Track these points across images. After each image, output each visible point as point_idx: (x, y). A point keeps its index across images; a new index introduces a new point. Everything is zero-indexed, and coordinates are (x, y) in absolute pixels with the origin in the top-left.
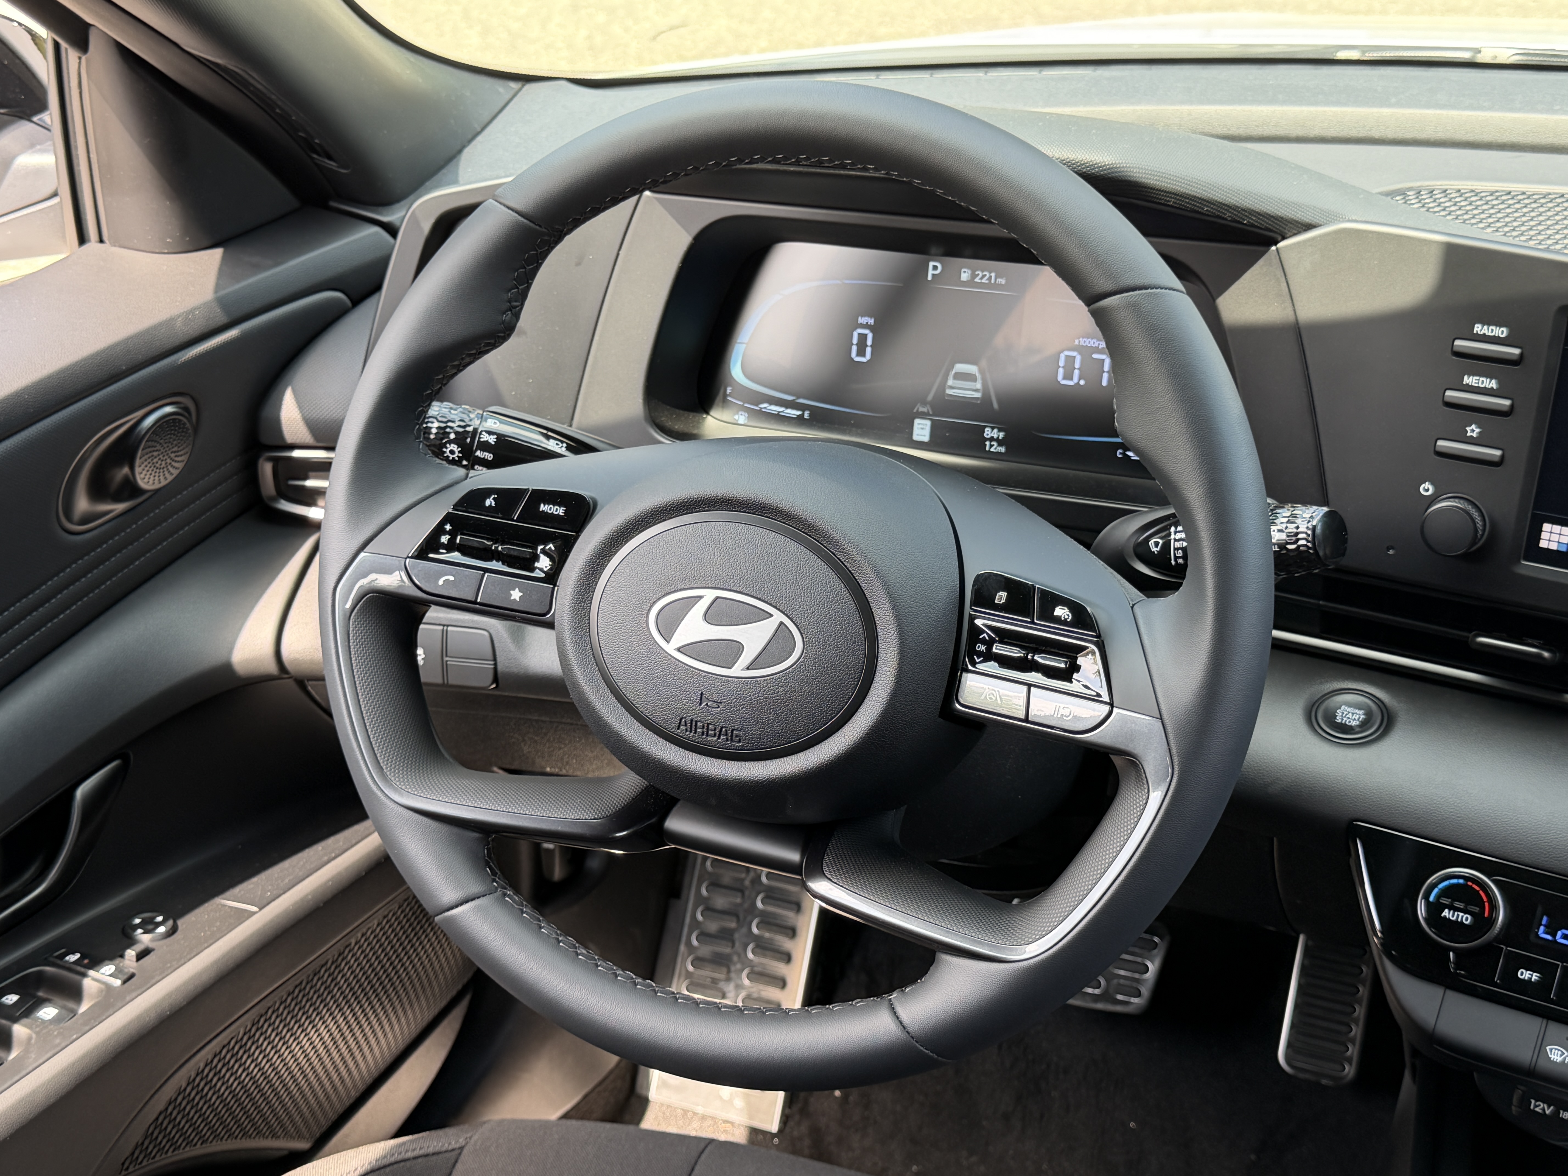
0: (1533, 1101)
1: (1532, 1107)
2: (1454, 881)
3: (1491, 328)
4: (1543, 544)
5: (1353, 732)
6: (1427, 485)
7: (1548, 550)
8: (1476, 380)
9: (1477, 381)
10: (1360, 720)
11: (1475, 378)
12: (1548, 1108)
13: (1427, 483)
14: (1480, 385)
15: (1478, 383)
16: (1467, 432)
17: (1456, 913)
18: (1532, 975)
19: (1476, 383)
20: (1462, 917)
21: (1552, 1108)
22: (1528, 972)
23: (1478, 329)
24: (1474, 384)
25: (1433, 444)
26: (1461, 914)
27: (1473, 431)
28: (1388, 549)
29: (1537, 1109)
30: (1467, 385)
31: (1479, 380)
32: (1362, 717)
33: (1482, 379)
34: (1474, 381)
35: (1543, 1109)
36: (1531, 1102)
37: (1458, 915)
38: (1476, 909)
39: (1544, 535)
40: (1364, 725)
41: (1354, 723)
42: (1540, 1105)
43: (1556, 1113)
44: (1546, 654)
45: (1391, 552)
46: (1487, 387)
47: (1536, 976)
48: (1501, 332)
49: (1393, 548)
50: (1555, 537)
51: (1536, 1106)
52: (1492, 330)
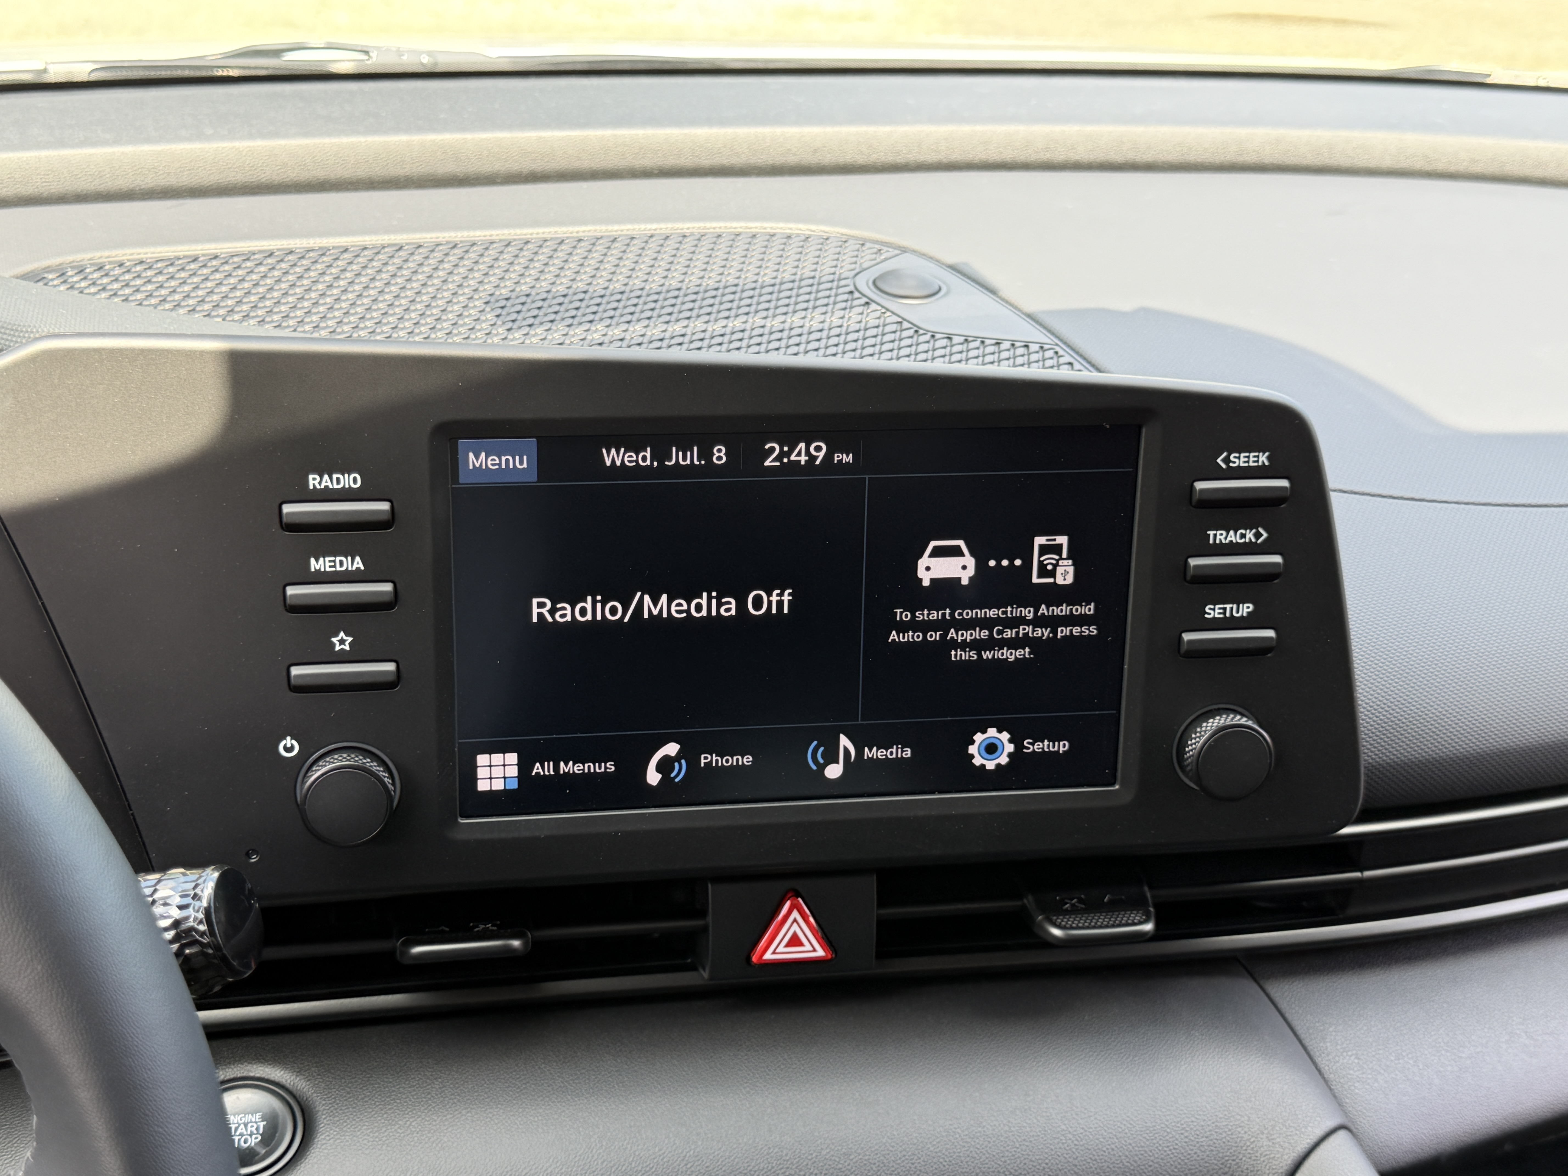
3: (335, 476)
4: (483, 786)
5: (257, 1158)
6: (288, 741)
7: (491, 793)
8: (330, 561)
9: (332, 564)
10: (261, 1131)
11: (327, 559)
13: (289, 738)
14: (339, 569)
15: (335, 566)
16: (334, 645)
19: (330, 567)
23: (314, 481)
24: (328, 569)
25: (285, 673)
27: (342, 642)
28: (248, 856)
30: (318, 572)
31: (334, 561)
32: (262, 1124)
33: (338, 559)
34: (328, 564)
39: (482, 773)
40: (270, 1137)
41: (253, 1141)
44: (516, 943)
45: (254, 859)
46: (350, 568)
48: (351, 481)
49: (255, 852)
50: (498, 772)
52: (338, 480)
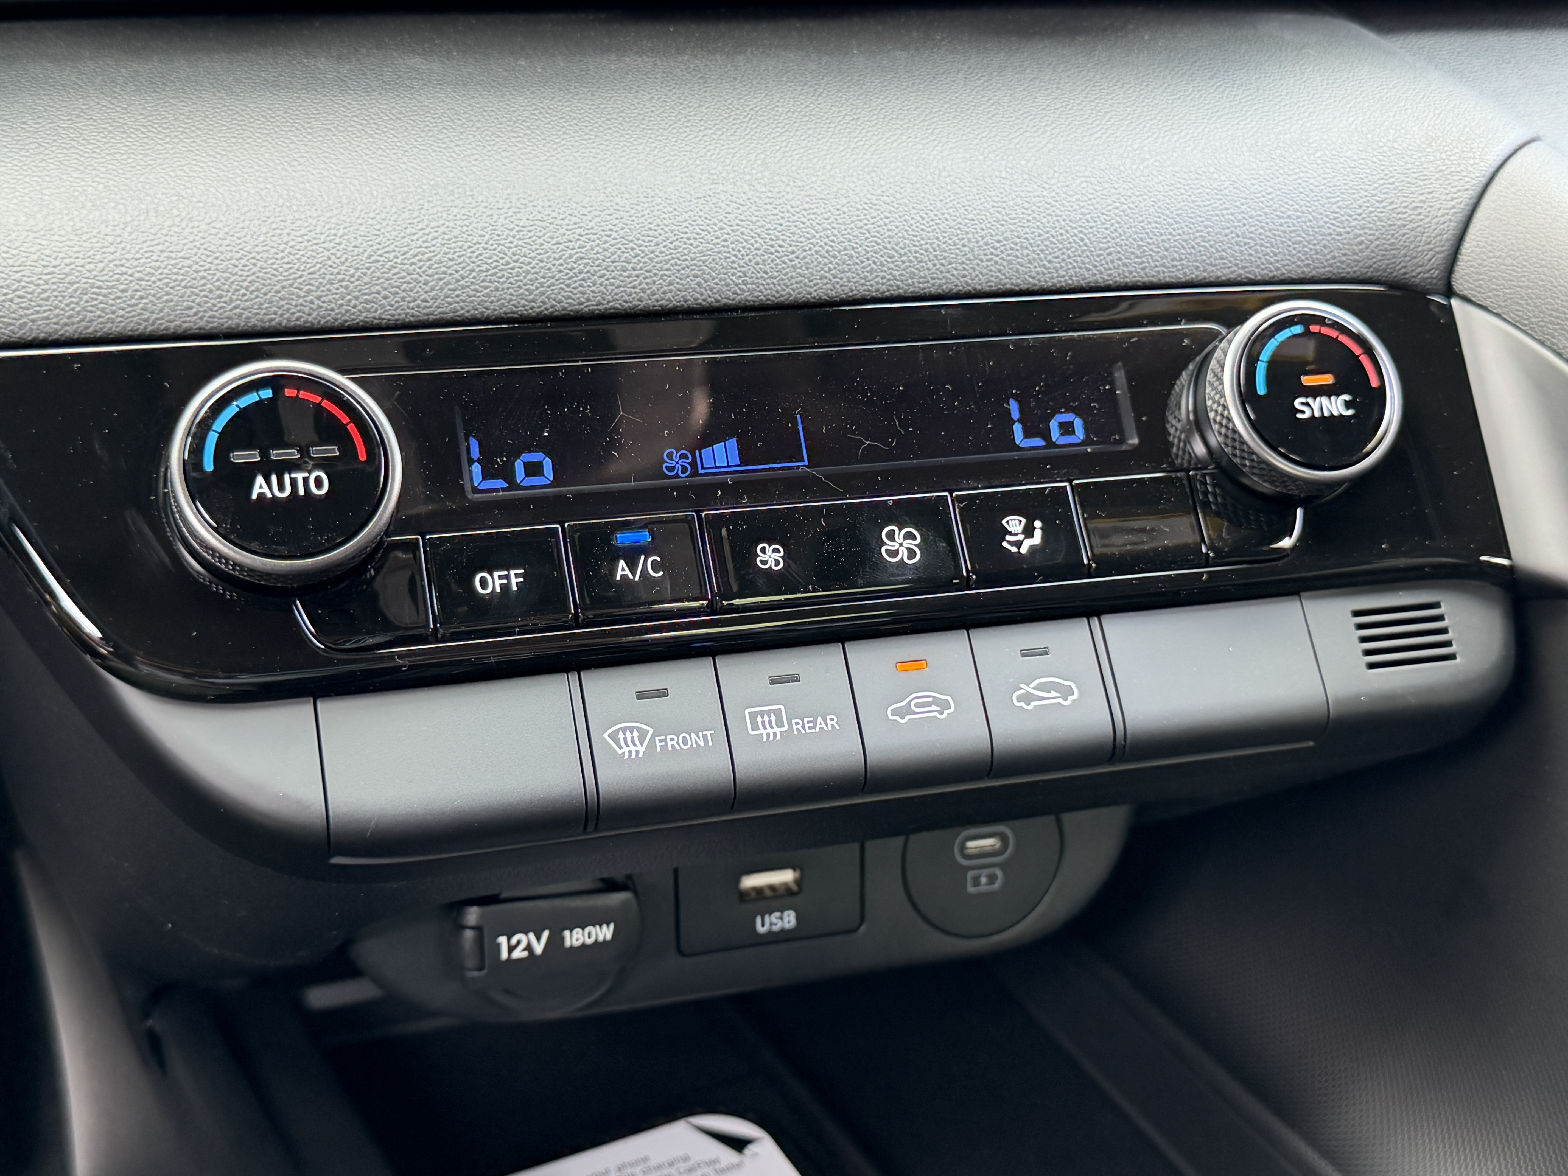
0: (503, 940)
1: (504, 955)
2: (251, 398)
12: (538, 939)
17: (287, 477)
18: (507, 577)
20: (306, 480)
21: (546, 934)
22: (496, 574)
26: (299, 476)
29: (518, 954)
35: (529, 948)
36: (498, 946)
37: (294, 482)
38: (334, 451)
42: (519, 943)
43: (556, 941)
47: (516, 576)
51: (511, 949)
